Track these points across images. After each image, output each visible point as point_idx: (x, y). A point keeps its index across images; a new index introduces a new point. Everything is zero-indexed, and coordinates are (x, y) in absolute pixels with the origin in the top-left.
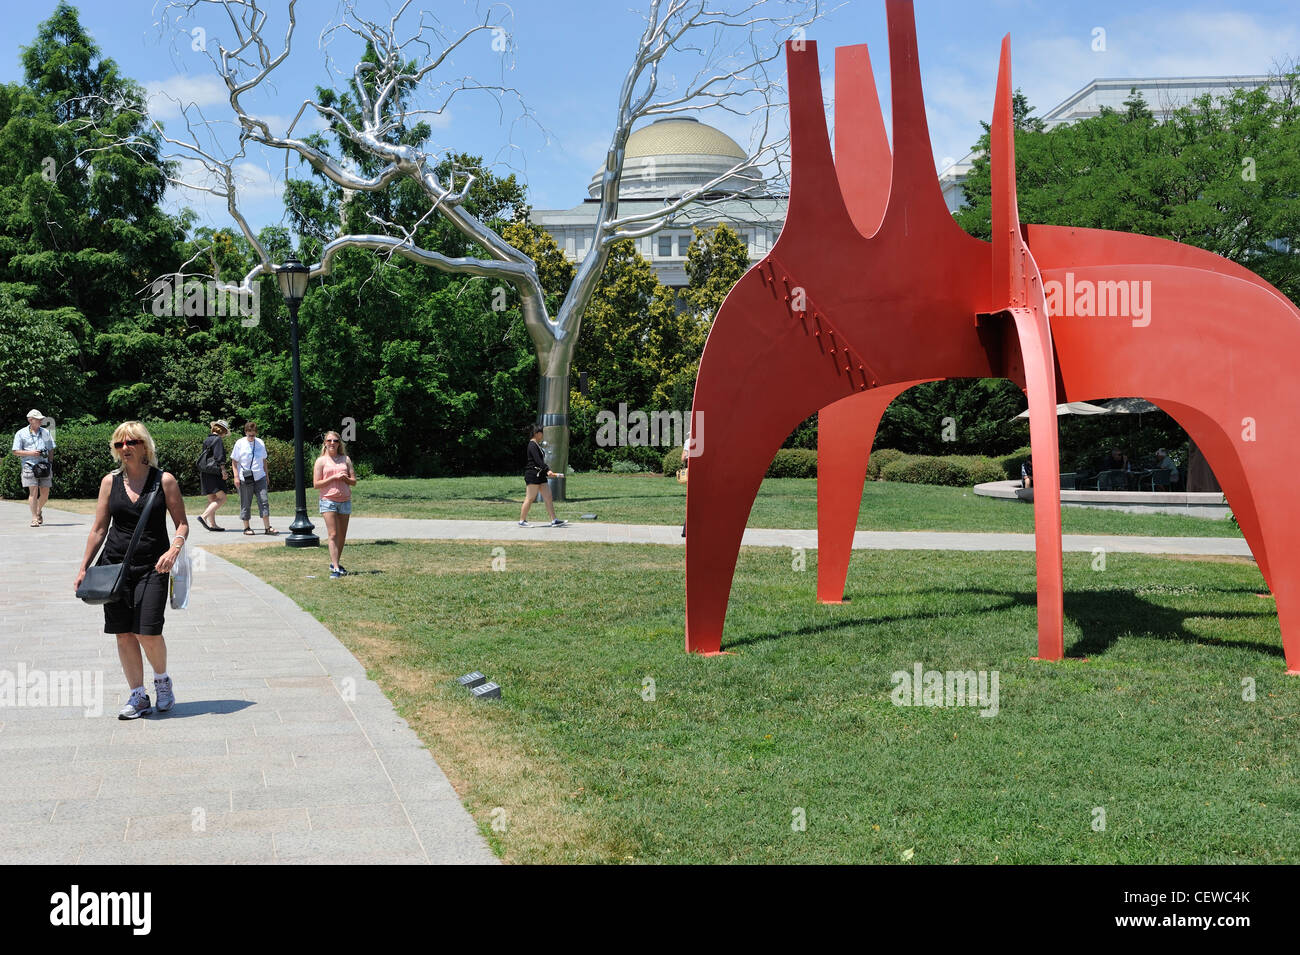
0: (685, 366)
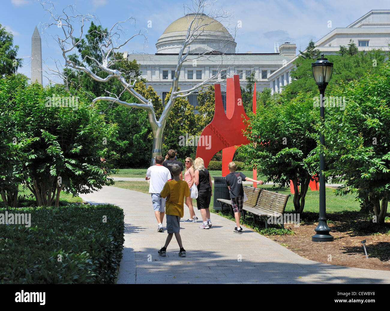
0: (197, 133)
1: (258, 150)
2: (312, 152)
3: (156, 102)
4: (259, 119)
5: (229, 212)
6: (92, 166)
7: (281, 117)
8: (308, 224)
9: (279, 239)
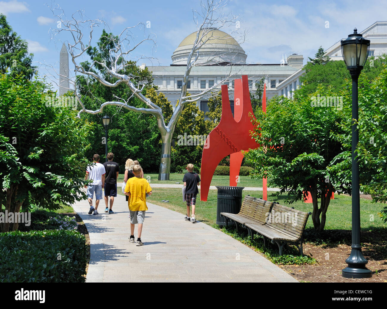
1: (268, 156)
2: (336, 158)
3: (167, 108)
4: (270, 118)
5: (234, 230)
6: (57, 176)
7: (297, 115)
8: (331, 247)
9: (298, 272)
